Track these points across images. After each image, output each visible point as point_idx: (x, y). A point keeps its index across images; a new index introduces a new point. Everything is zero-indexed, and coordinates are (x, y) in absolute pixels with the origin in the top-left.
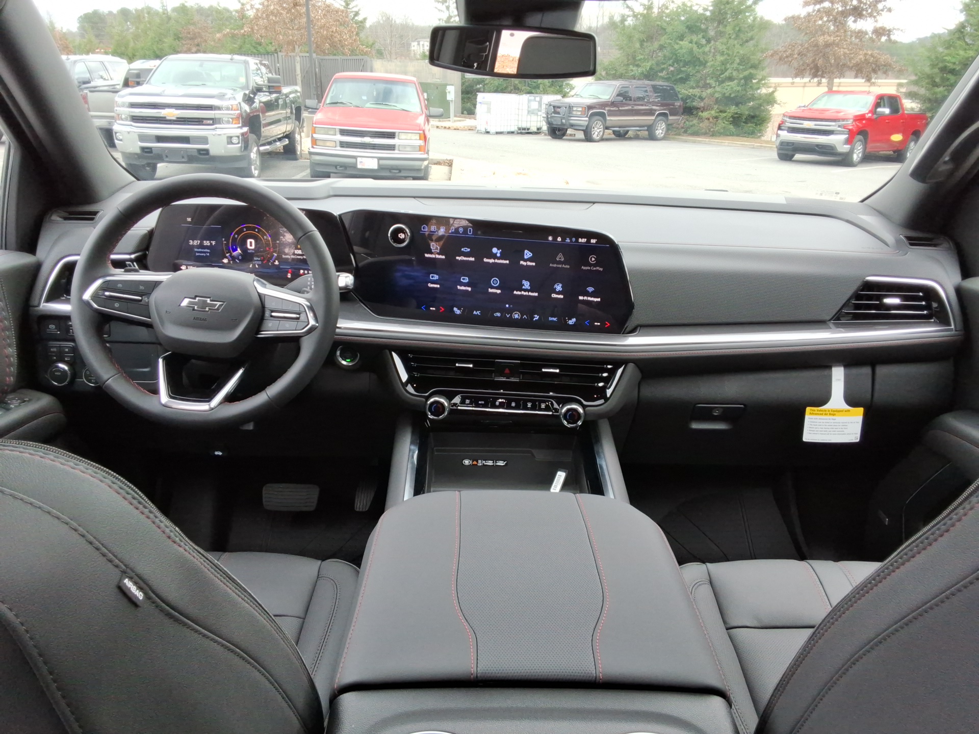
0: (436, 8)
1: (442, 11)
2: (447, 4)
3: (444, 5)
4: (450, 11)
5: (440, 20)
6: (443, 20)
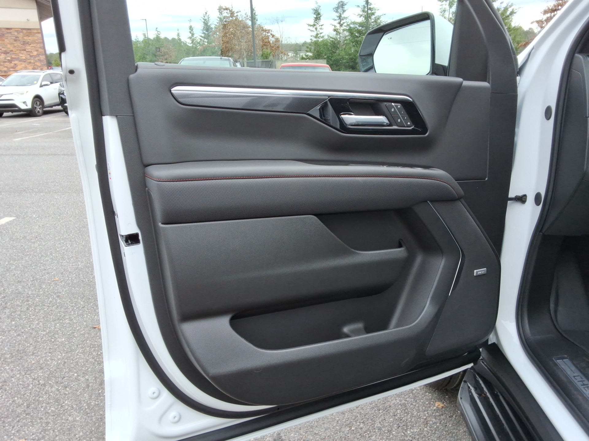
0: (309, 29)
1: (313, 31)
2: (316, 27)
3: (314, 28)
4: (318, 31)
5: (311, 36)
6: (313, 36)
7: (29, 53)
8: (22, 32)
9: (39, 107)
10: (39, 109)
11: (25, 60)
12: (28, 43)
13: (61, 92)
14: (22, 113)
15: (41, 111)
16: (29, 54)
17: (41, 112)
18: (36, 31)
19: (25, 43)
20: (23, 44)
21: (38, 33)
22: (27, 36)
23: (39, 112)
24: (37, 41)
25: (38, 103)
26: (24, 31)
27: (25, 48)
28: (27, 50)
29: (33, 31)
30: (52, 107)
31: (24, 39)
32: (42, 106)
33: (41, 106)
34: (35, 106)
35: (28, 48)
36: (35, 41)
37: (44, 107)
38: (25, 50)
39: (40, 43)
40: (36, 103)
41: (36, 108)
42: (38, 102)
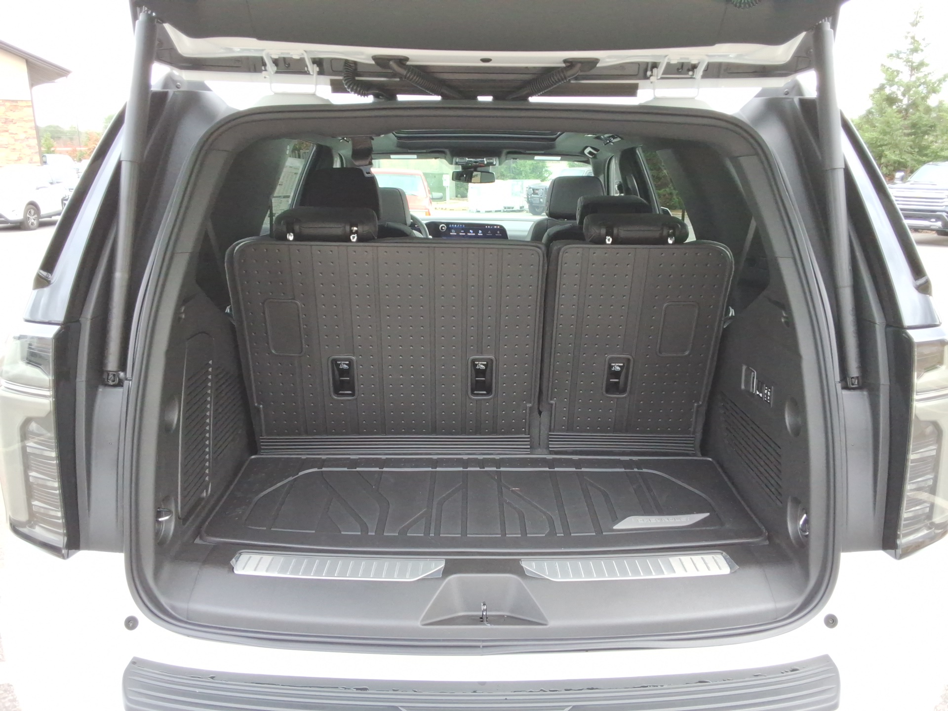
7: (13, 135)
8: (4, 105)
9: (33, 217)
10: (33, 221)
11: (6, 146)
12: (12, 121)
13: (66, 197)
14: (9, 224)
15: (35, 222)
16: (13, 138)
17: (35, 225)
18: (24, 104)
19: (7, 121)
20: (5, 123)
21: (29, 106)
22: (11, 110)
23: (32, 224)
24: (25, 119)
25: (33, 212)
26: (8, 104)
27: (7, 128)
28: (10, 131)
29: (20, 104)
30: (50, 216)
31: (7, 116)
32: (38, 216)
33: (36, 216)
34: (28, 215)
35: (11, 127)
36: (23, 118)
37: (39, 216)
38: (7, 131)
39: (31, 121)
40: (30, 212)
41: (29, 218)
42: (32, 210)
